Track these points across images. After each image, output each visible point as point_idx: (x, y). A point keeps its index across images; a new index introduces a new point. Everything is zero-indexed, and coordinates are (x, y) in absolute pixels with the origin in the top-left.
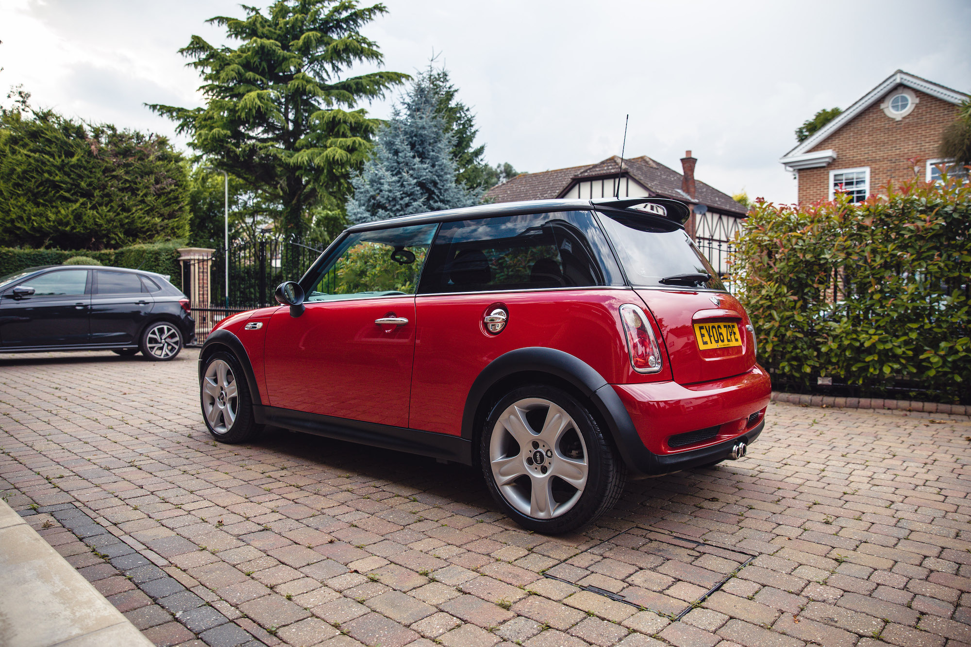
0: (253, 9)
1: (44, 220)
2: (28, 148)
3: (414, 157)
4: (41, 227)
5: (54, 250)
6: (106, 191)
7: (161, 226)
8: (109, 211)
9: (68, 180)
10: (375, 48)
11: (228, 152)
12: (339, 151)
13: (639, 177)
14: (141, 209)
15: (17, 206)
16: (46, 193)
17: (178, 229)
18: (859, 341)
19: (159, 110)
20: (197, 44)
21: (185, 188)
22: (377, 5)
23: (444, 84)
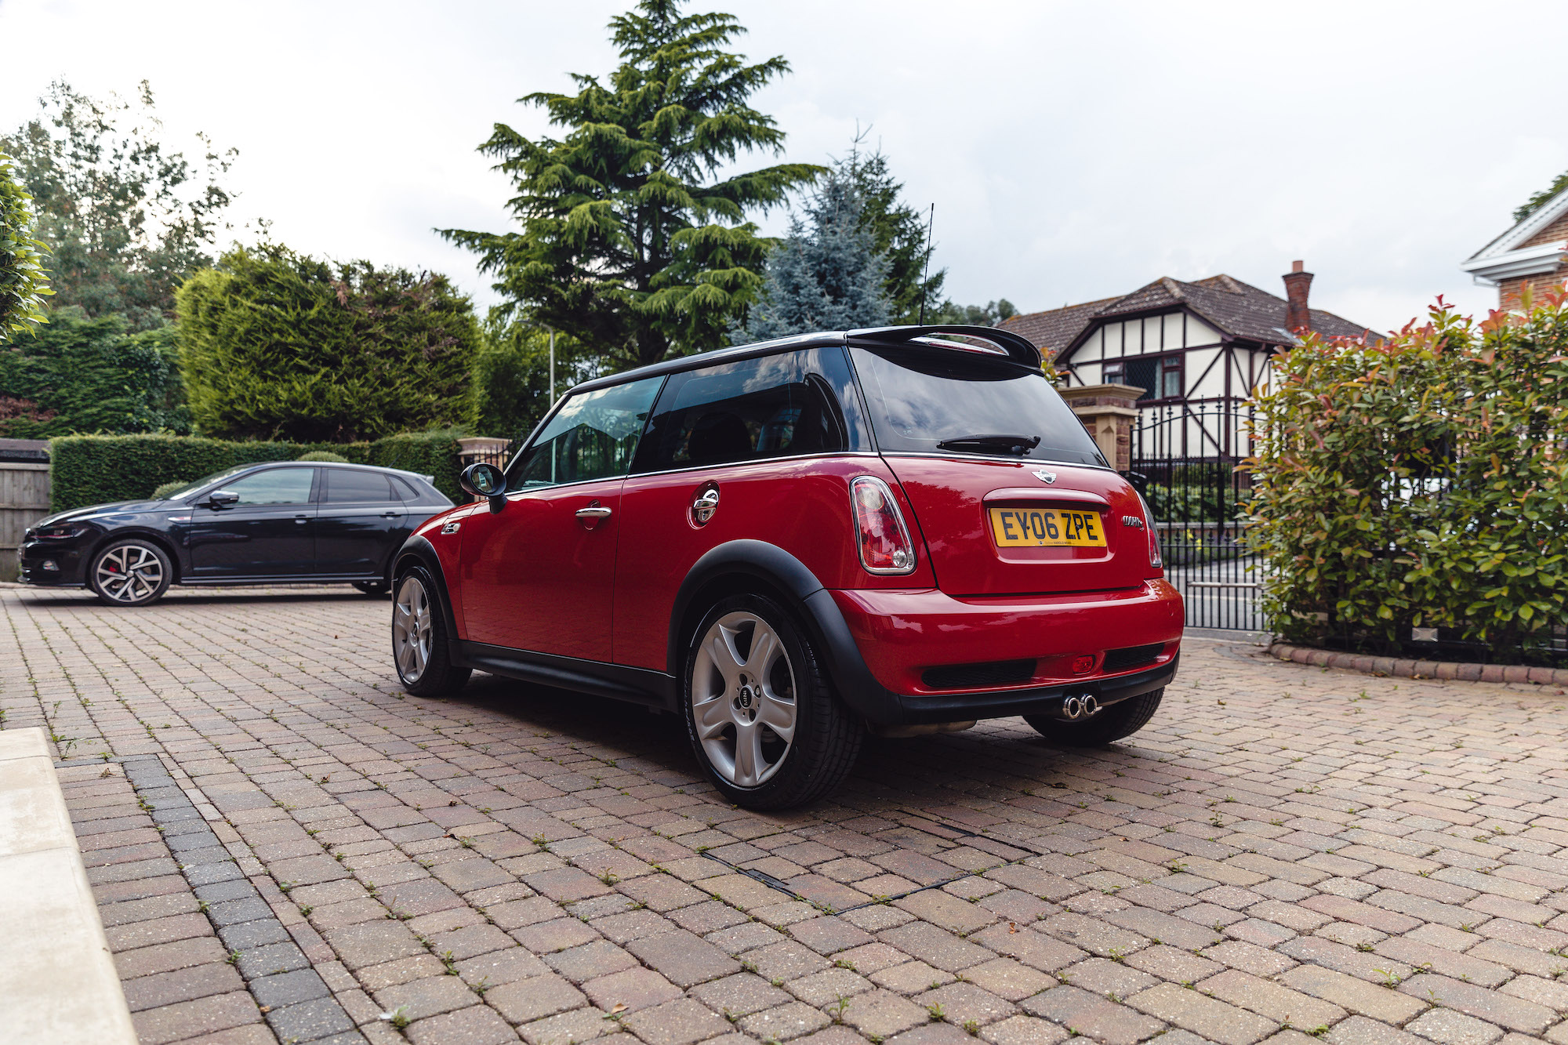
0: (588, 79)
1: (273, 399)
2: (253, 298)
3: (823, 295)
4: (269, 410)
5: (285, 443)
6: (359, 356)
7: (437, 407)
8: (362, 386)
9: (305, 341)
10: (769, 125)
11: (552, 295)
12: (713, 289)
13: (1206, 309)
14: (409, 382)
15: (238, 381)
16: (277, 361)
17: (462, 411)
18: (1474, 563)
19: (454, 238)
20: (503, 136)
21: (473, 351)
22: (774, 59)
23: (879, 178)
